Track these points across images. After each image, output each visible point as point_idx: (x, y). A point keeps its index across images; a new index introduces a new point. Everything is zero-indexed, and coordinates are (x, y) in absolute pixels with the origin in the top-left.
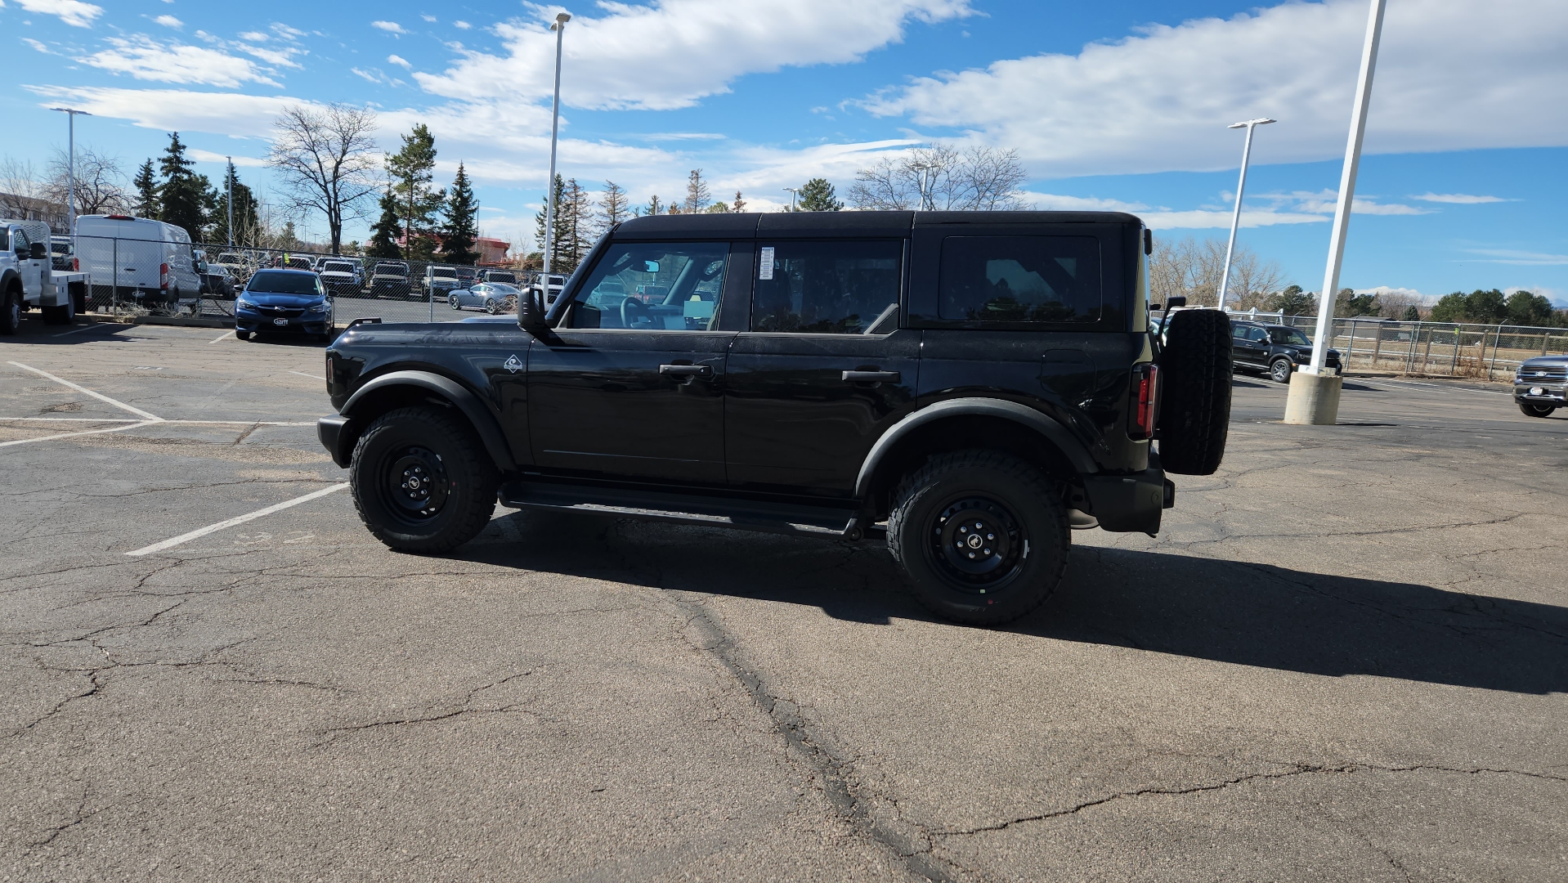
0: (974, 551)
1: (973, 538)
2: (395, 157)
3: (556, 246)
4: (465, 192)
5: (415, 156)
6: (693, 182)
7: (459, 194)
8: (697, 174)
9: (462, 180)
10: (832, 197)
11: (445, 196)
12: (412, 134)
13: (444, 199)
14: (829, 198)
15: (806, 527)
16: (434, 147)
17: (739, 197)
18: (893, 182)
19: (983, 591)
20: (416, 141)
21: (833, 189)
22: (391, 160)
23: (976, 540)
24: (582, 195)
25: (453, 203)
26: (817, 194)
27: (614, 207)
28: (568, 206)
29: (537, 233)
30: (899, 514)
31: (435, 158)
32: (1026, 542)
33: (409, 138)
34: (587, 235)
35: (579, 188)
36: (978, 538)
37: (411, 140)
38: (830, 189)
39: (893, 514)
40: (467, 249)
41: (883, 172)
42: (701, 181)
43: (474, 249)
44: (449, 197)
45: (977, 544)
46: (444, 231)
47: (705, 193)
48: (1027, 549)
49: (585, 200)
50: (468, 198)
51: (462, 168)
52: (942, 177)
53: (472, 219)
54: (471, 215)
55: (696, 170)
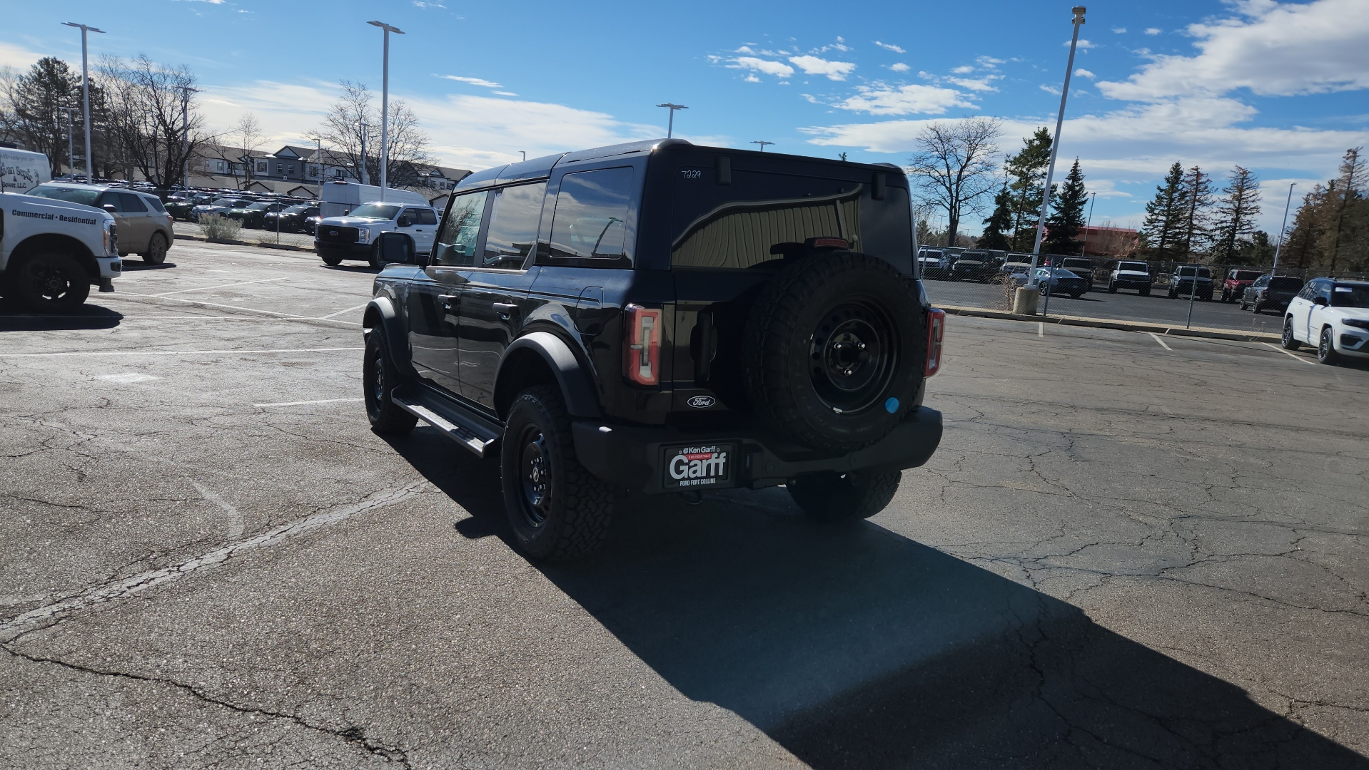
2: (1015, 159)
3: (1165, 234)
4: (1077, 186)
5: (1032, 156)
6: (1348, 161)
7: (1070, 188)
8: (1355, 153)
9: (1075, 175)
11: (1056, 191)
12: (1033, 137)
13: (1055, 193)
20: (1037, 143)
22: (1011, 162)
24: (1205, 183)
25: (1063, 197)
27: (1240, 192)
28: (1183, 195)
29: (1145, 221)
33: (1029, 141)
34: (1205, 222)
35: (1203, 175)
37: (1031, 142)
40: (1072, 238)
43: (1077, 239)
44: (1060, 191)
46: (1052, 222)
47: (1363, 173)
49: (1206, 187)
50: (1079, 191)
51: (1077, 164)
53: (1080, 210)
54: (1080, 207)
55: (1354, 148)
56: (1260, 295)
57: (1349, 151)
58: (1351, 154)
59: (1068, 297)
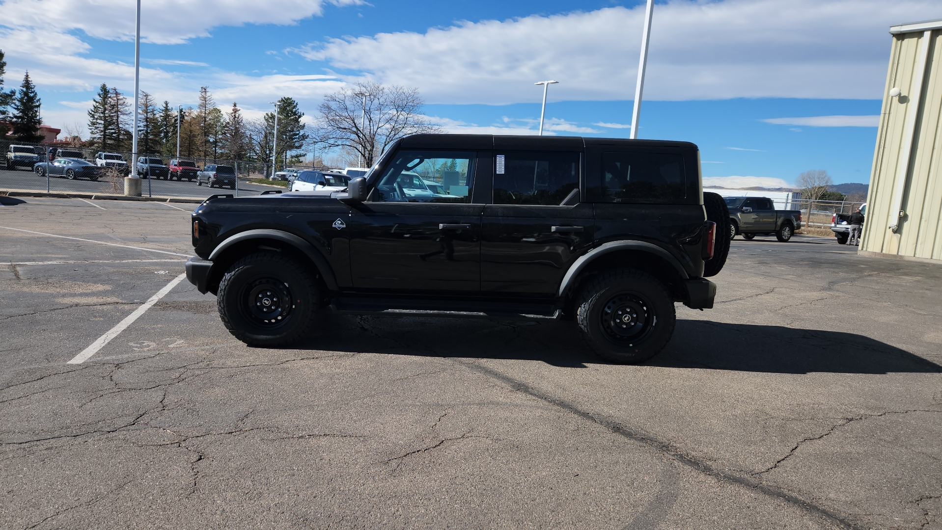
0: (625, 324)
1: (625, 317)
3: (105, 133)
4: (31, 93)
6: (203, 94)
7: (26, 94)
8: (205, 90)
9: (27, 84)
10: (297, 109)
11: (14, 95)
13: (14, 97)
14: (294, 110)
15: (532, 316)
16: (4, 60)
17: (235, 105)
18: (348, 103)
19: (631, 345)
21: (297, 104)
23: (627, 318)
24: (122, 99)
25: (21, 101)
26: (287, 106)
27: (147, 108)
28: (113, 106)
29: (90, 123)
30: (587, 306)
31: (5, 68)
32: (655, 317)
34: (127, 126)
35: (120, 94)
36: (629, 317)
38: (295, 104)
39: (583, 305)
40: (34, 133)
41: (342, 97)
42: (208, 94)
43: (39, 133)
44: (18, 96)
45: (628, 320)
46: (15, 120)
47: (211, 102)
48: (655, 321)
49: (124, 102)
50: (33, 97)
51: (27, 76)
52: (376, 102)
53: (36, 112)
54: (36, 109)
55: (204, 87)
56: (212, 176)
57: (202, 88)
58: (203, 90)
59: (88, 180)
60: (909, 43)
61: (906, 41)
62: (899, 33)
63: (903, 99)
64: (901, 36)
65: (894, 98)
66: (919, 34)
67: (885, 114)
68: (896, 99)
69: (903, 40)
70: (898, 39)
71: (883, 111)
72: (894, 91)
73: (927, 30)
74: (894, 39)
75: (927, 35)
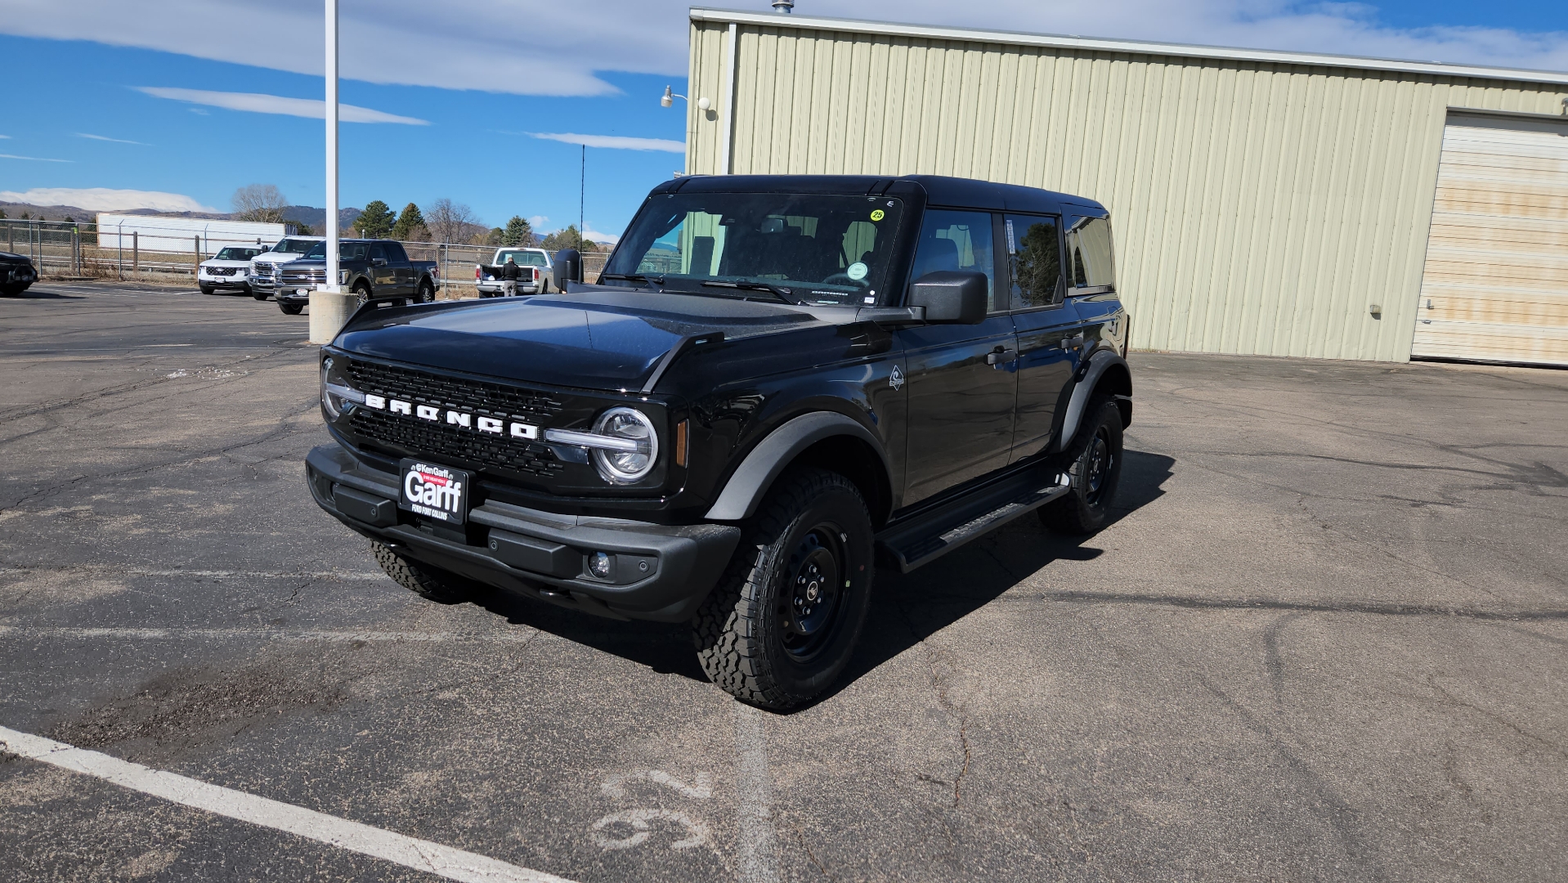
0: (1095, 474)
36: (1098, 463)
45: (1097, 468)
48: (1111, 461)
60: (711, 35)
61: (707, 32)
62: (701, 19)
63: (711, 115)
64: (702, 24)
65: (701, 111)
66: (722, 26)
67: (692, 133)
68: (703, 114)
69: (703, 31)
70: (698, 29)
71: (689, 129)
72: (703, 102)
73: (732, 22)
74: (693, 27)
75: (733, 28)
